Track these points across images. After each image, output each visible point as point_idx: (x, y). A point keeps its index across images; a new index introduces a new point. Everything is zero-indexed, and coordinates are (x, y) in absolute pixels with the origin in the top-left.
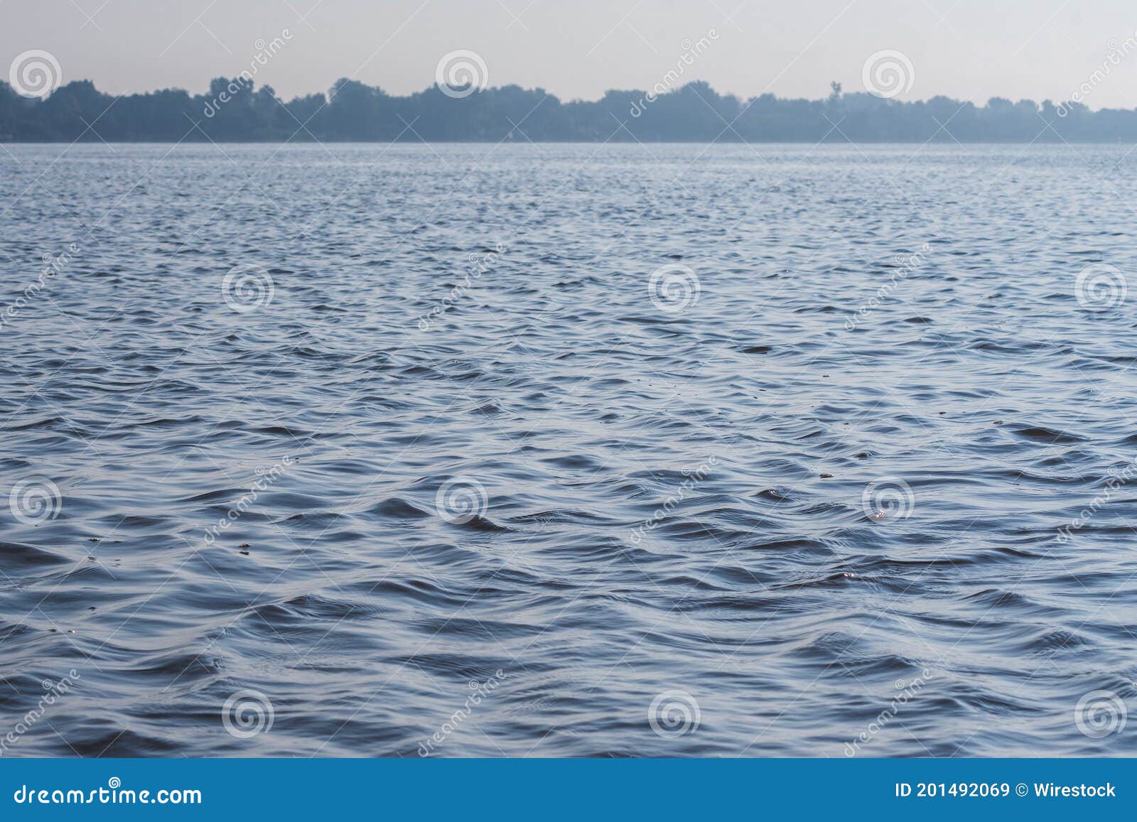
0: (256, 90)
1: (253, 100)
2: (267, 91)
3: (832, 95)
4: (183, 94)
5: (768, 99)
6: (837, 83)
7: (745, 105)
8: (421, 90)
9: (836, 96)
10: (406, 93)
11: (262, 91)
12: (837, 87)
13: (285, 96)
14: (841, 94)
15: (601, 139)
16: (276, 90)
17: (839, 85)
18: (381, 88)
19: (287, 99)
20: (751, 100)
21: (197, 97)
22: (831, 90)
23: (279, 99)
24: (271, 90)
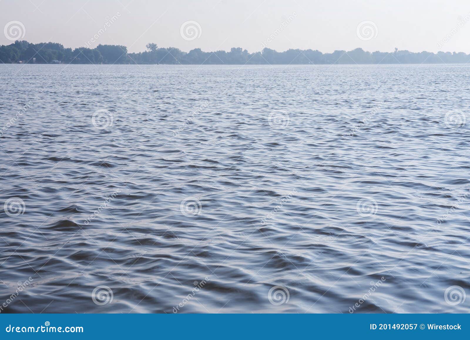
0: (243, 51)
1: (242, 53)
2: (246, 51)
3: (395, 51)
4: (224, 52)
5: (377, 52)
6: (396, 48)
7: (371, 54)
8: (286, 50)
9: (396, 51)
10: (282, 51)
11: (244, 51)
12: (396, 49)
13: (250, 52)
14: (397, 51)
15: (333, 63)
16: (248, 51)
17: (397, 48)
18: (276, 50)
19: (251, 53)
20: (373, 53)
21: (228, 52)
22: (395, 50)
23: (249, 53)
24: (247, 51)
